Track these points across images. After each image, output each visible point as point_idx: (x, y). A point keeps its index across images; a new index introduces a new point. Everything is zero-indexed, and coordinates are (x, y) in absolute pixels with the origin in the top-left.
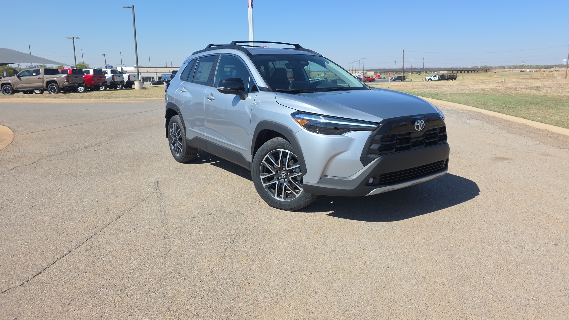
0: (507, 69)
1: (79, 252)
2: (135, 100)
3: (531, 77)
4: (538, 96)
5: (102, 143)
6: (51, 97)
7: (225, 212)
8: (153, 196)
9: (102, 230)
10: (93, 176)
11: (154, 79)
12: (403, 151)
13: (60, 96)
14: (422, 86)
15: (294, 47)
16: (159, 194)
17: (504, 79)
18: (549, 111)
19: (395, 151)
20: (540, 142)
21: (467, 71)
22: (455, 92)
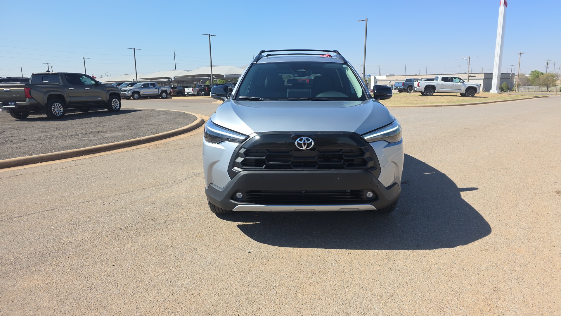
19: (265, 168)
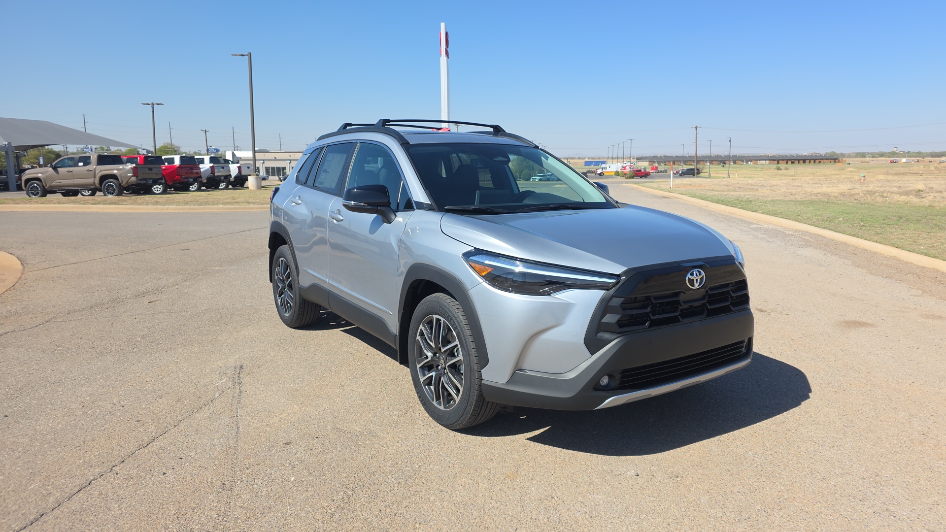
0: (869, 157)
1: (57, 518)
2: (245, 208)
3: (909, 171)
4: (919, 206)
5: (168, 287)
6: (104, 203)
7: (346, 432)
8: (226, 395)
9: (113, 468)
10: (133, 352)
11: (285, 171)
12: (664, 326)
13: (121, 200)
14: (726, 185)
15: (491, 130)
16: (238, 391)
17: (862, 175)
18: (939, 234)
19: (650, 326)
20: (924, 292)
21: (802, 161)
22: (780, 198)
